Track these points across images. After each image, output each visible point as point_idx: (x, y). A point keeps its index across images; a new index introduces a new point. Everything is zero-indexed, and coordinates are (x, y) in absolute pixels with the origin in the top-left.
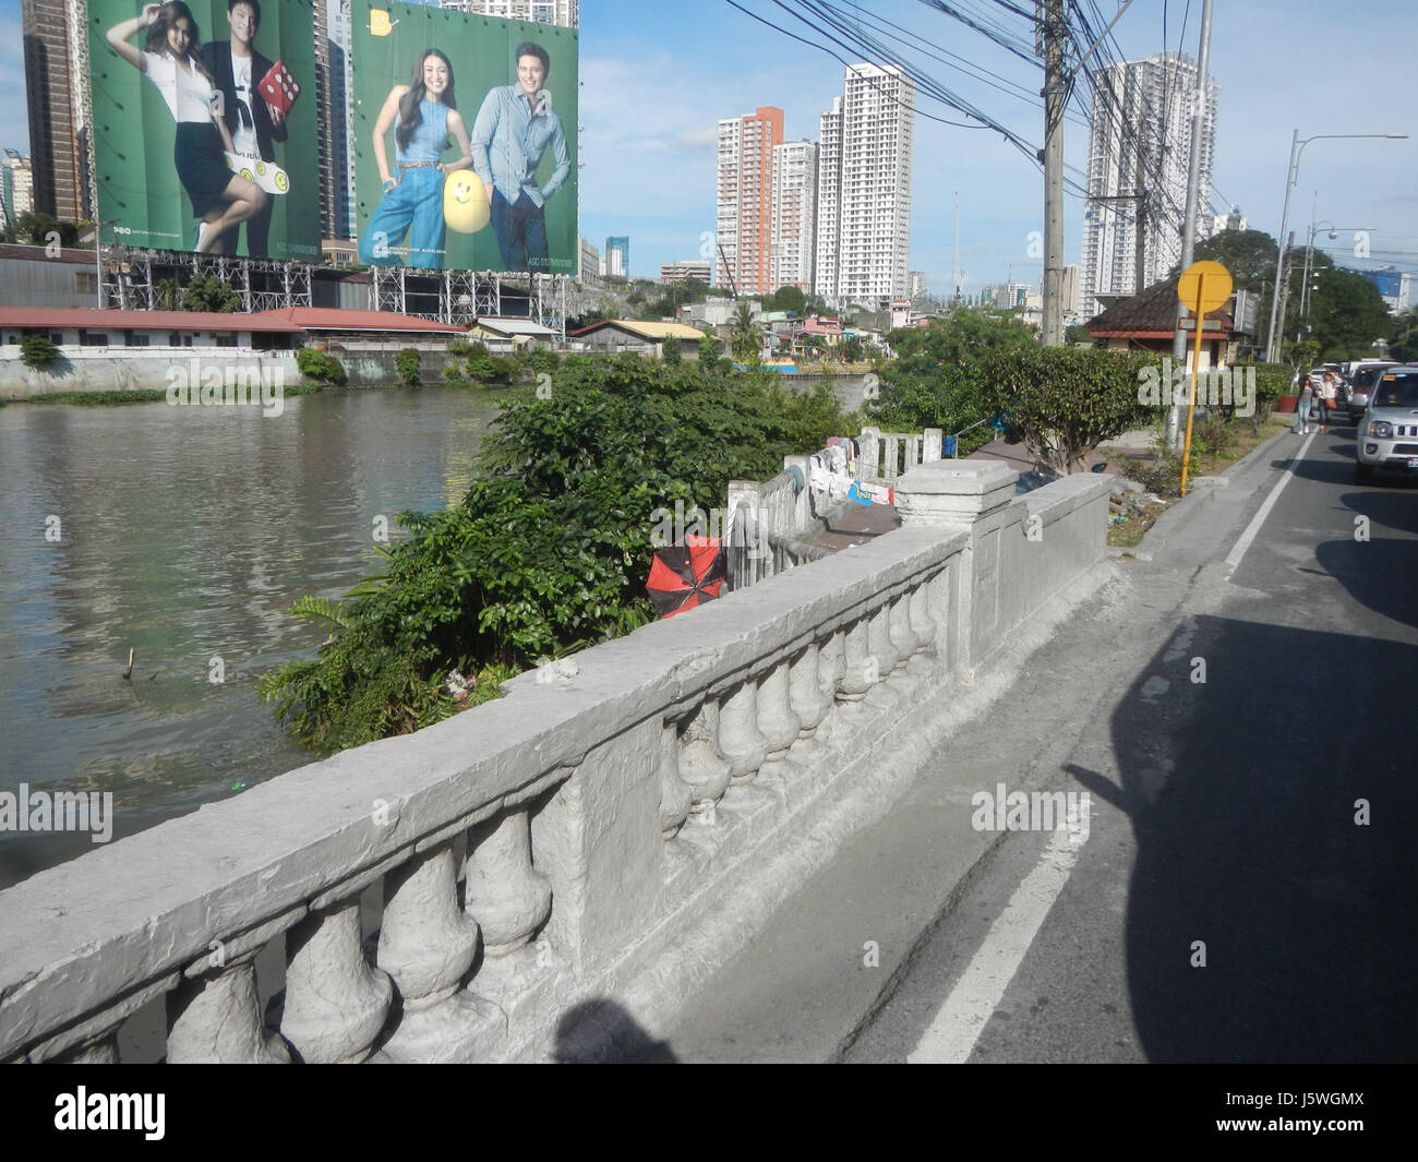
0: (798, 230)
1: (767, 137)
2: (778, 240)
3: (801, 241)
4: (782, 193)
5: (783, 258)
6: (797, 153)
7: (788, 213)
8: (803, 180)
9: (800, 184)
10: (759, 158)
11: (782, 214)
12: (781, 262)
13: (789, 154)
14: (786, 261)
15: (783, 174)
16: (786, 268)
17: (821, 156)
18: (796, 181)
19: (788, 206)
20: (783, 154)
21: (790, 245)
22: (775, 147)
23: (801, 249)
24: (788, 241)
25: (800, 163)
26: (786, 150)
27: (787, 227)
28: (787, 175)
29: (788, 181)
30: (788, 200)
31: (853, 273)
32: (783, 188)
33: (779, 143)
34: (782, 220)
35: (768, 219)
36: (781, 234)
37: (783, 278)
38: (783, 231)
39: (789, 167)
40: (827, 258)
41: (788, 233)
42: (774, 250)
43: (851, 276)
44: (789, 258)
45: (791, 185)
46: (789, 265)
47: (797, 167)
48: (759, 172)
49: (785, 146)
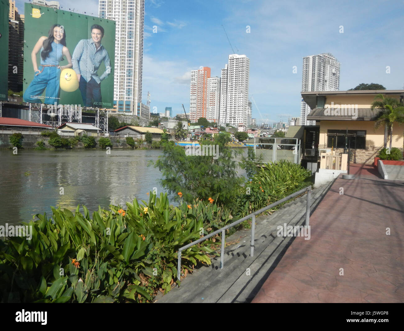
0: (214, 104)
1: (206, 76)
2: (209, 106)
3: (215, 107)
4: (210, 92)
5: (210, 112)
6: (214, 81)
7: (212, 98)
8: (216, 88)
9: (215, 90)
10: (203, 82)
11: (210, 98)
12: (209, 113)
13: (212, 81)
14: (211, 113)
15: (210, 87)
16: (211, 115)
17: (222, 82)
18: (214, 89)
19: (211, 96)
20: (210, 81)
21: (212, 108)
22: (208, 79)
23: (215, 109)
24: (211, 107)
25: (215, 83)
26: (211, 80)
27: (211, 102)
28: (211, 87)
29: (212, 89)
30: (212, 94)
31: (231, 116)
32: (210, 91)
33: (209, 77)
34: (210, 100)
35: (206, 100)
36: (209, 105)
37: (210, 118)
38: (210, 104)
39: (212, 85)
40: (223, 112)
41: (211, 104)
42: (207, 110)
43: (230, 117)
44: (212, 112)
45: (213, 90)
46: (212, 114)
47: (214, 85)
48: (203, 86)
49: (211, 79)
